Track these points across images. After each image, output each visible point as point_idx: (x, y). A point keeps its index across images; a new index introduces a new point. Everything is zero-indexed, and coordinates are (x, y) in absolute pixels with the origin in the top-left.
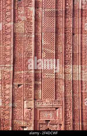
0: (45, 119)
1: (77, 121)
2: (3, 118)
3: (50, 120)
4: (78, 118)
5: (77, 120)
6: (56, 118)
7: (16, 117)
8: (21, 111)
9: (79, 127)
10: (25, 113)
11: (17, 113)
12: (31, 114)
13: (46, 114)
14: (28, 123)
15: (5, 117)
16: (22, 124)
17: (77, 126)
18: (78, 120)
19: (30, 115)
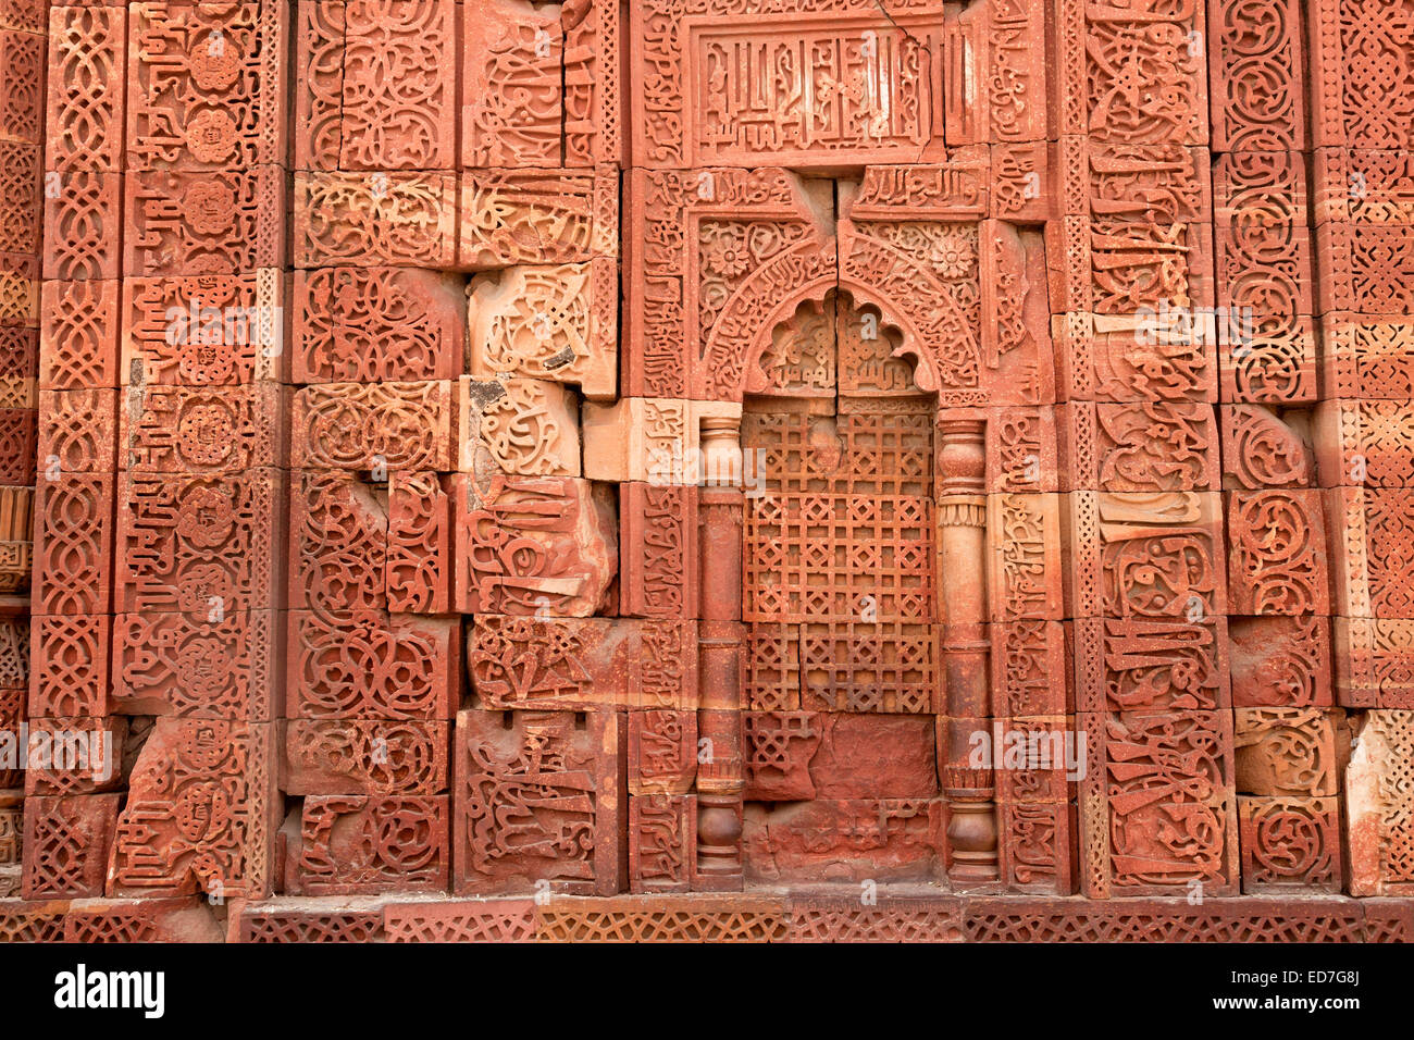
0: (791, 158)
1: (1275, 171)
2: (152, 145)
3: (857, 174)
4: (1297, 120)
5: (1280, 157)
6: (954, 131)
7: (348, 126)
8: (416, 42)
9: (1303, 265)
10: (475, 71)
11: (365, 75)
12: (573, 77)
13: (802, 86)
14: (534, 216)
15: (191, 135)
16: (446, 224)
17: (1274, 240)
18: (1298, 159)
19: (564, 89)
